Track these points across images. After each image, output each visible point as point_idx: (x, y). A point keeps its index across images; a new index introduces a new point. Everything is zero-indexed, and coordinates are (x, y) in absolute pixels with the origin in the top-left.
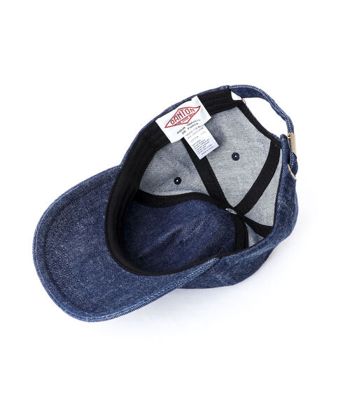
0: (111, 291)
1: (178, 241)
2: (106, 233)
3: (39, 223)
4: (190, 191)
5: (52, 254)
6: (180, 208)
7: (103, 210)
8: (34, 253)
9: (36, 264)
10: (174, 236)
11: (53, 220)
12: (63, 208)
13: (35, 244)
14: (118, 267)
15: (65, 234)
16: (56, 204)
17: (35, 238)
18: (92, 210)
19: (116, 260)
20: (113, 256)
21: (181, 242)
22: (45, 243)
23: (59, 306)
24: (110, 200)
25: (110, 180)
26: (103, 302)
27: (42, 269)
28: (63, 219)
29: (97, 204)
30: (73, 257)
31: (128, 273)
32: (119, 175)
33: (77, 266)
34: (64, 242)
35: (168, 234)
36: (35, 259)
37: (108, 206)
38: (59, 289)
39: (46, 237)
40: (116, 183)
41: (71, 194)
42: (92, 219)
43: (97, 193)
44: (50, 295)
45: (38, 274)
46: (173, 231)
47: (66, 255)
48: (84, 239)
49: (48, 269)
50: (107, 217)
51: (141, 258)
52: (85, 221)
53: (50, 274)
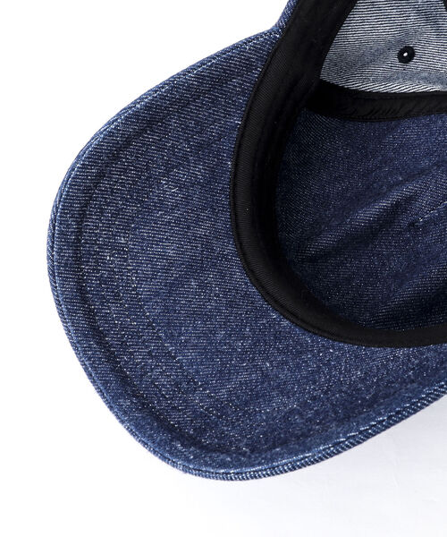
0: (243, 377)
1: (404, 221)
2: (234, 205)
3: (65, 183)
4: (438, 88)
5: (97, 262)
6: (411, 131)
7: (228, 145)
8: (50, 259)
9: (54, 289)
10: (397, 209)
11: (101, 175)
12: (128, 143)
13: (52, 237)
14: (260, 302)
15: (131, 209)
16: (111, 134)
17: (53, 221)
18: (200, 146)
19: (257, 282)
20: (249, 270)
21: (412, 224)
22: (79, 232)
23: (111, 408)
24: (247, 119)
25: (249, 66)
26: (222, 411)
27: (68, 301)
28: (125, 171)
29: (215, 129)
30: (147, 269)
31: (285, 323)
32: (272, 55)
33: (157, 294)
34: (126, 228)
35: (384, 204)
36: (52, 274)
37: (242, 136)
38: (111, 358)
39: (82, 217)
40: (264, 74)
41: (148, 107)
42: (199, 171)
43: (214, 102)
44: (90, 375)
45: (61, 314)
46: (395, 196)
47: (131, 264)
48: (178, 222)
49: (84, 300)
50: (236, 165)
51: (313, 260)
52: (181, 174)
53: (90, 314)
